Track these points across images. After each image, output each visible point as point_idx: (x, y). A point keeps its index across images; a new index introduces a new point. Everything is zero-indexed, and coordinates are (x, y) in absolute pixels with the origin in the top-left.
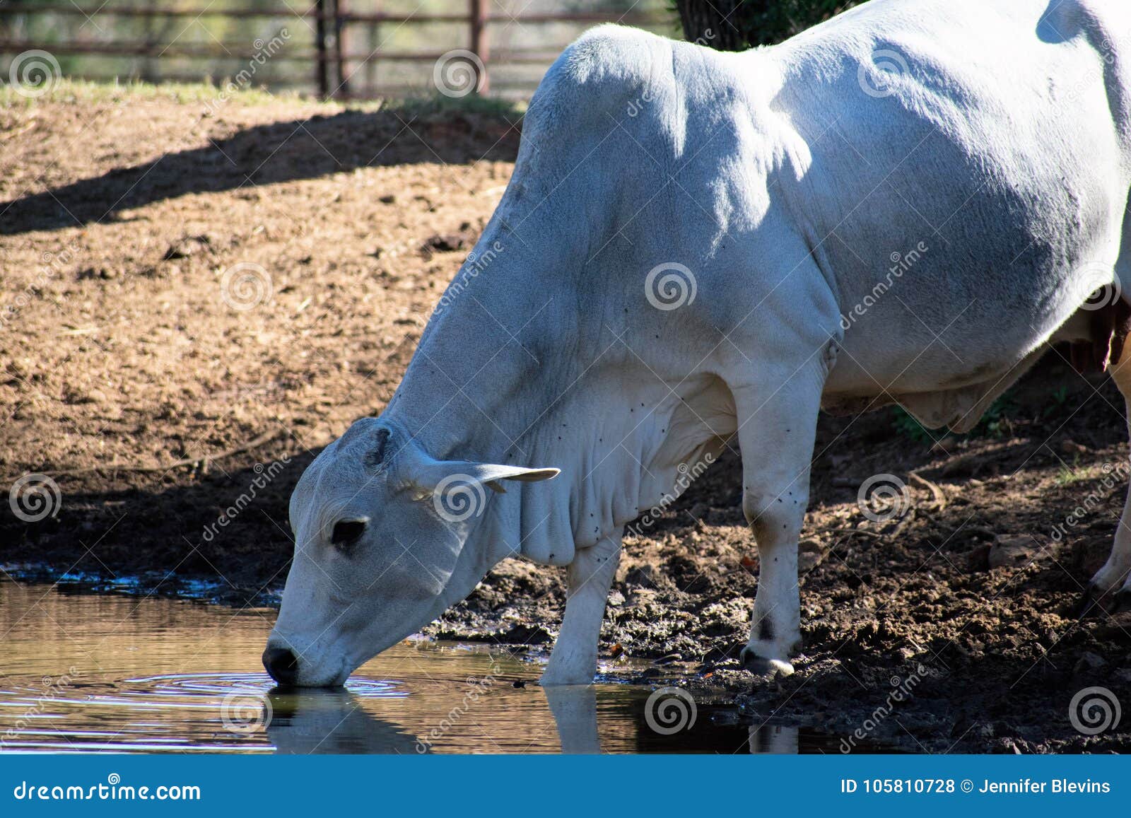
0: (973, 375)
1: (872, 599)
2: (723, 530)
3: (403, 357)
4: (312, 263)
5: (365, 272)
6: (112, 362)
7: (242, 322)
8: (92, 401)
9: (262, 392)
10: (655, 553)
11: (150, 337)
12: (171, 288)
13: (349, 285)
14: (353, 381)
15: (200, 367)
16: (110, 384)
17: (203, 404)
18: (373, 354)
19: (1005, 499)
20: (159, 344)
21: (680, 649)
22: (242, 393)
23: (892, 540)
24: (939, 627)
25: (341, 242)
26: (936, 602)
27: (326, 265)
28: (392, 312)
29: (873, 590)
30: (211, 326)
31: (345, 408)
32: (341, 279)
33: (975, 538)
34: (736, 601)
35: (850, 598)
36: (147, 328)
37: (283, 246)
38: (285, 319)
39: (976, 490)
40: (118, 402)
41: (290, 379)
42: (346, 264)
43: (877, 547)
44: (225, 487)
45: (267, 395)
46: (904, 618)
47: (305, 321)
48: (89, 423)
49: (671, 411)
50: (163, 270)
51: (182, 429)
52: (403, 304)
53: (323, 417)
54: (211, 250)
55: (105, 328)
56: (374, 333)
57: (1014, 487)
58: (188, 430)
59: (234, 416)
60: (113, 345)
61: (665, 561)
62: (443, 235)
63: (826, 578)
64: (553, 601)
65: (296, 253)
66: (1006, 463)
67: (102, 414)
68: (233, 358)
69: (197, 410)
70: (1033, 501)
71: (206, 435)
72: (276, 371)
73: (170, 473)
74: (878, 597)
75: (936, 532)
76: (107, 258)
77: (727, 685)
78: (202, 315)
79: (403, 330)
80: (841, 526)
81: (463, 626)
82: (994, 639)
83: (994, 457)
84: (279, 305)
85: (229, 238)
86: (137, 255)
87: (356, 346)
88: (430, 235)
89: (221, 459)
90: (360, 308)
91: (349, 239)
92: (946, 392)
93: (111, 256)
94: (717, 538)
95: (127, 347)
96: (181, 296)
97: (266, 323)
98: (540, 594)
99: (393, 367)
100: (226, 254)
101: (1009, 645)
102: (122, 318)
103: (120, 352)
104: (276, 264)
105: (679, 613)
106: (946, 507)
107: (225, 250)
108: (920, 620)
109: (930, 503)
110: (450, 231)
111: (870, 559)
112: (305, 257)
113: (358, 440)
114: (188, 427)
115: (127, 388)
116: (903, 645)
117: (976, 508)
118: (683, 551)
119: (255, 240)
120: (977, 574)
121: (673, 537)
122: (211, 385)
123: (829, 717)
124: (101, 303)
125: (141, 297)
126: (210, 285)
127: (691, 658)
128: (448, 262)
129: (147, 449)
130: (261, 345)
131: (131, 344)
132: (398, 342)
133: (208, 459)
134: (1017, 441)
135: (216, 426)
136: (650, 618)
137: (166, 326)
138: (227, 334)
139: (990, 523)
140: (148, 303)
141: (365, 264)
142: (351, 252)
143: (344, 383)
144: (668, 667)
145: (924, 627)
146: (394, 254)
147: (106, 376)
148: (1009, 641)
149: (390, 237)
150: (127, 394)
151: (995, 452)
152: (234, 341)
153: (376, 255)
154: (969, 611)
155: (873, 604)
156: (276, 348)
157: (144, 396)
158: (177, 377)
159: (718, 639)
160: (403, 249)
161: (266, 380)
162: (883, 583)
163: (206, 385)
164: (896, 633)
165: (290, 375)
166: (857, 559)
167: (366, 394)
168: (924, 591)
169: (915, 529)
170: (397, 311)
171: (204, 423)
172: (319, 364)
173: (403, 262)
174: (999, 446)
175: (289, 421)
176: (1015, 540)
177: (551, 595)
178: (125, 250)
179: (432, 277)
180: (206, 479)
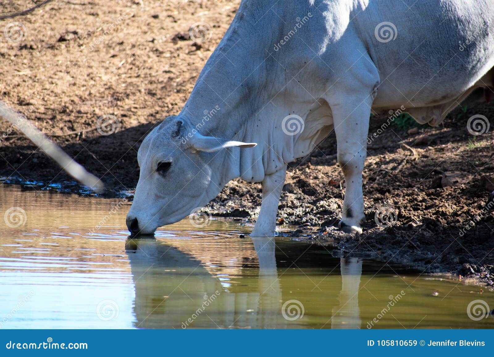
0: (441, 100)
1: (392, 200)
2: (319, 167)
3: (168, 87)
4: (124, 44)
5: (148, 49)
6: (38, 87)
7: (94, 70)
8: (31, 104)
9: (106, 102)
10: (290, 177)
11: (54, 76)
12: (62, 54)
13: (142, 55)
14: (146, 98)
15: (77, 90)
16: (38, 97)
17: (81, 107)
18: (154, 86)
19: (445, 156)
20: (58, 79)
21: (309, 221)
22: (97, 102)
23: (396, 173)
24: (424, 213)
25: (136, 35)
26: (421, 201)
27: (130, 45)
28: (161, 67)
29: (391, 196)
30: (81, 72)
31: (144, 110)
32: (138, 52)
33: (433, 173)
34: (331, 200)
35: (381, 199)
36: (52, 72)
37: (110, 37)
38: (114, 69)
39: (431, 151)
40: (43, 105)
41: (118, 96)
42: (139, 45)
43: (390, 176)
44: (93, 144)
45: (108, 103)
46: (408, 208)
47: (122, 71)
48: (31, 114)
49: (306, 115)
50: (58, 46)
51: (72, 118)
52: (166, 64)
53: (135, 114)
54: (79, 38)
55: (34, 71)
56: (154, 76)
57: (448, 150)
58: (75, 118)
59: (95, 112)
60: (38, 79)
61: (295, 181)
62: (182, 33)
63: (369, 190)
64: (249, 198)
65: (116, 40)
66: (442, 139)
67: (36, 110)
68: (92, 86)
69: (78, 109)
70: (457, 157)
71: (83, 121)
72: (111, 93)
73: (68, 137)
74: (394, 199)
75: (415, 170)
76: (32, 40)
77: (335, 238)
78: (76, 67)
79: (167, 75)
80: (372, 167)
81: (210, 208)
82: (451, 219)
83: (437, 136)
84: (110, 63)
85: (86, 33)
86: (46, 39)
87: (147, 82)
88: (176, 33)
89: (90, 131)
90: (147, 65)
91: (139, 34)
92: (428, 107)
93: (34, 40)
94: (317, 171)
95: (44, 80)
96: (66, 58)
97: (106, 71)
98: (242, 195)
99: (164, 92)
100: (85, 40)
101: (458, 221)
102: (41, 68)
103: (42, 83)
104: (108, 44)
105: (306, 205)
106: (419, 159)
107: (85, 38)
108: (416, 209)
109: (411, 157)
110: (184, 31)
111: (387, 181)
112: (121, 41)
113: (168, 126)
114: (74, 117)
115: (46, 99)
116: (411, 221)
117: (432, 159)
118: (303, 177)
119: (98, 34)
120: (438, 189)
121: (297, 170)
122: (83, 98)
123: (384, 253)
124: (31, 60)
125: (49, 58)
126: (79, 53)
127: (315, 225)
128: (185, 45)
129: (57, 126)
130: (104, 81)
131: (46, 79)
132: (165, 81)
133: (84, 131)
134: (445, 130)
135: (87, 117)
136: (294, 207)
137: (61, 71)
138: (88, 75)
139: (439, 166)
140: (52, 61)
141: (148, 45)
142: (141, 40)
143: (143, 99)
144: (304, 229)
145: (418, 213)
146: (160, 41)
147: (36, 93)
148: (458, 220)
149: (158, 34)
150: (46, 101)
151: (436, 134)
152: (92, 79)
153: (153, 41)
154: (437, 206)
155: (392, 202)
156: (111, 82)
157: (54, 103)
158: (67, 94)
159: (326, 217)
160: (164, 39)
161: (107, 97)
162: (396, 193)
163: (81, 98)
164: (406, 215)
165: (118, 95)
166: (381, 182)
167: (152, 103)
168: (415, 197)
169: (406, 168)
170: (164, 67)
171: (81, 115)
172: (131, 90)
173: (165, 45)
174: (438, 132)
175: (119, 115)
176: (453, 174)
177: (248, 195)
178: (40, 37)
179: (178, 52)
180: (84, 140)
